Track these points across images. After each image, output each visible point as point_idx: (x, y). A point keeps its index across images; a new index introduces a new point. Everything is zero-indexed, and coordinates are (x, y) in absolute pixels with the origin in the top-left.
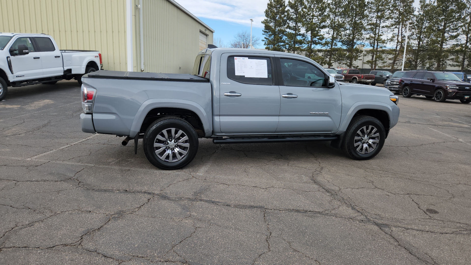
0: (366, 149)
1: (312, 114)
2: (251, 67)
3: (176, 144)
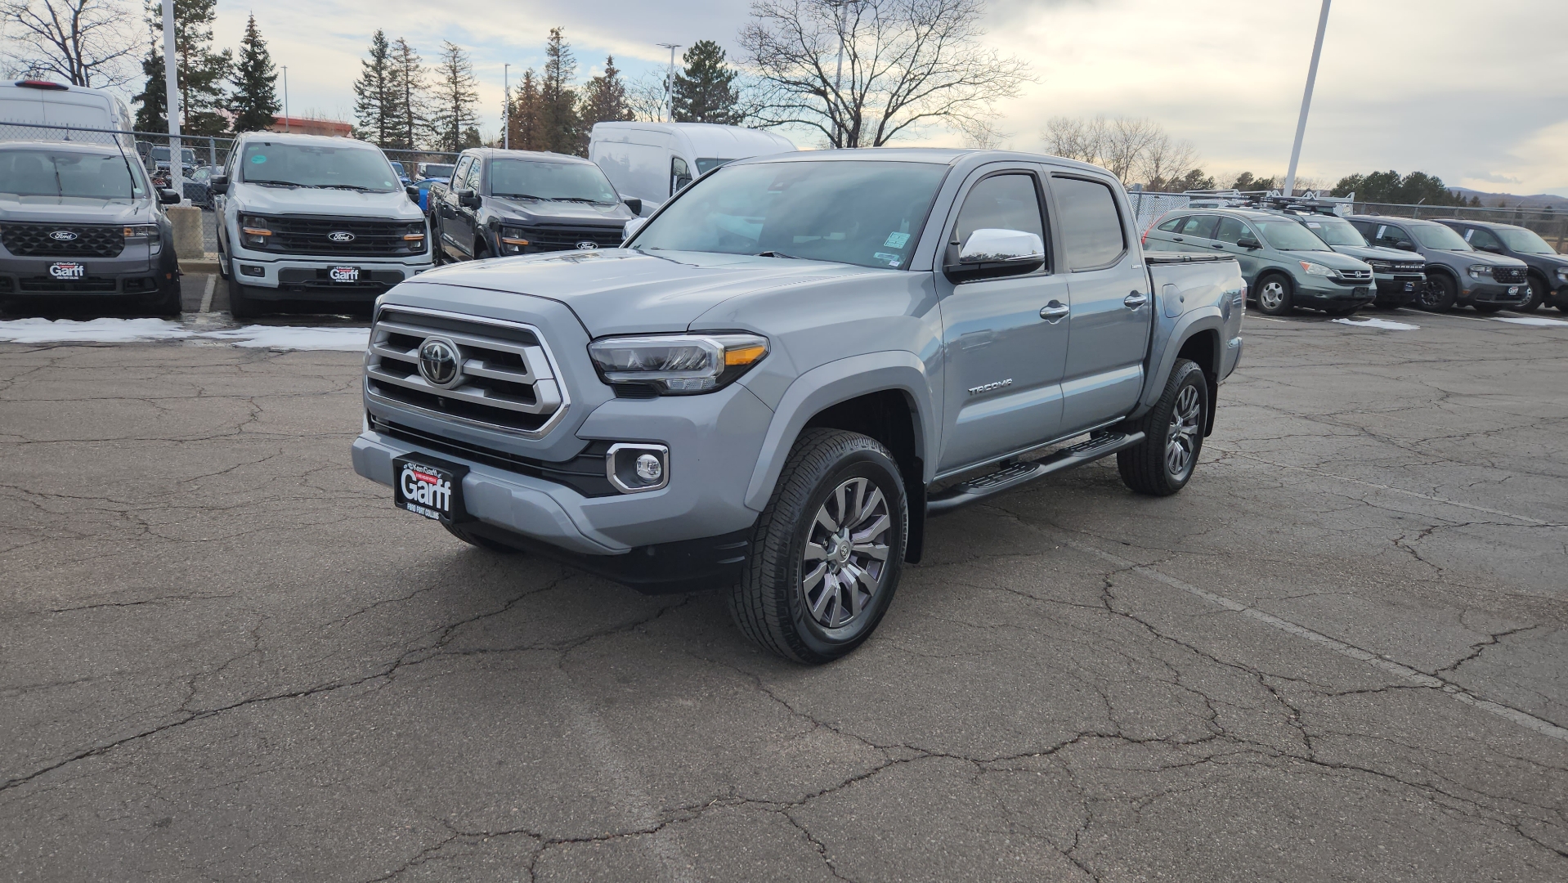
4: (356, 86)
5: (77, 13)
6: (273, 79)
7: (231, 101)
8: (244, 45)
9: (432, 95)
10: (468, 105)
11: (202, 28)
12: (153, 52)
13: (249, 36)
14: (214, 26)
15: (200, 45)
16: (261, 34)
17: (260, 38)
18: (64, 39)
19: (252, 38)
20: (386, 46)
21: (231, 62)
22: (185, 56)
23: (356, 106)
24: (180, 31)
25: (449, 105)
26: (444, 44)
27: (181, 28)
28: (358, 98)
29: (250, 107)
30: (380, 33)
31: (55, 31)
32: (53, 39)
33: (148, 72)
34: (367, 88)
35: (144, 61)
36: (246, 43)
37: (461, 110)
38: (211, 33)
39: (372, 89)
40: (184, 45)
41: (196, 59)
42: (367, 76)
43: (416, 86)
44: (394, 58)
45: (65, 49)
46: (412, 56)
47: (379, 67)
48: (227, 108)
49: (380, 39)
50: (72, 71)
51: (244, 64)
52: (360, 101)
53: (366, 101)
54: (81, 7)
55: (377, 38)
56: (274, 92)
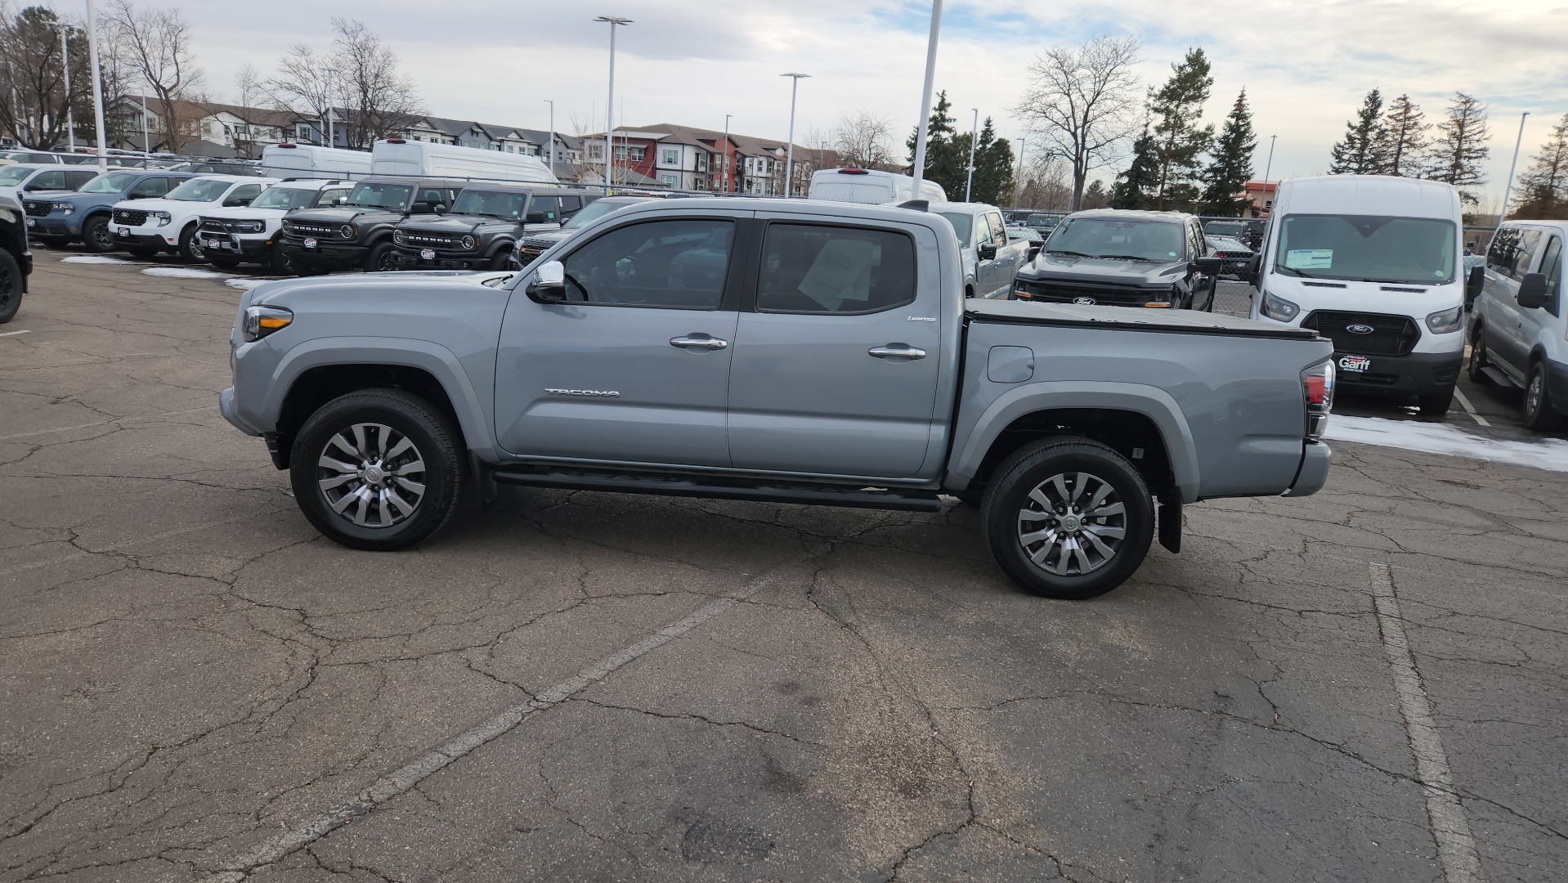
4: (1335, 149)
5: (1089, 106)
6: (1250, 149)
7: (1205, 172)
8: (1230, 119)
9: (1428, 153)
10: (1473, 162)
11: (1193, 107)
12: (1145, 133)
13: (1236, 110)
14: (1205, 105)
15: (1189, 123)
16: (1248, 107)
17: (1246, 112)
18: (1076, 130)
19: (1240, 113)
20: (1379, 105)
21: (1213, 136)
22: (1173, 134)
23: (1330, 169)
24: (1172, 112)
25: (1447, 164)
26: (1455, 97)
27: (1175, 109)
28: (1333, 161)
29: (1223, 177)
30: (1375, 93)
31: (1072, 123)
32: (1069, 130)
33: (1136, 151)
34: (1346, 151)
35: (1135, 140)
36: (1232, 117)
37: (1461, 168)
38: (1201, 111)
39: (1354, 152)
40: (1174, 124)
41: (1183, 136)
42: (1350, 137)
43: (1412, 145)
44: (1390, 117)
45: (1074, 135)
46: (1413, 113)
47: (1364, 129)
48: (1201, 179)
49: (1374, 100)
50: (1076, 155)
51: (1225, 137)
52: (1336, 166)
53: (1343, 164)
54: (1094, 100)
55: (1370, 99)
56: (1249, 162)
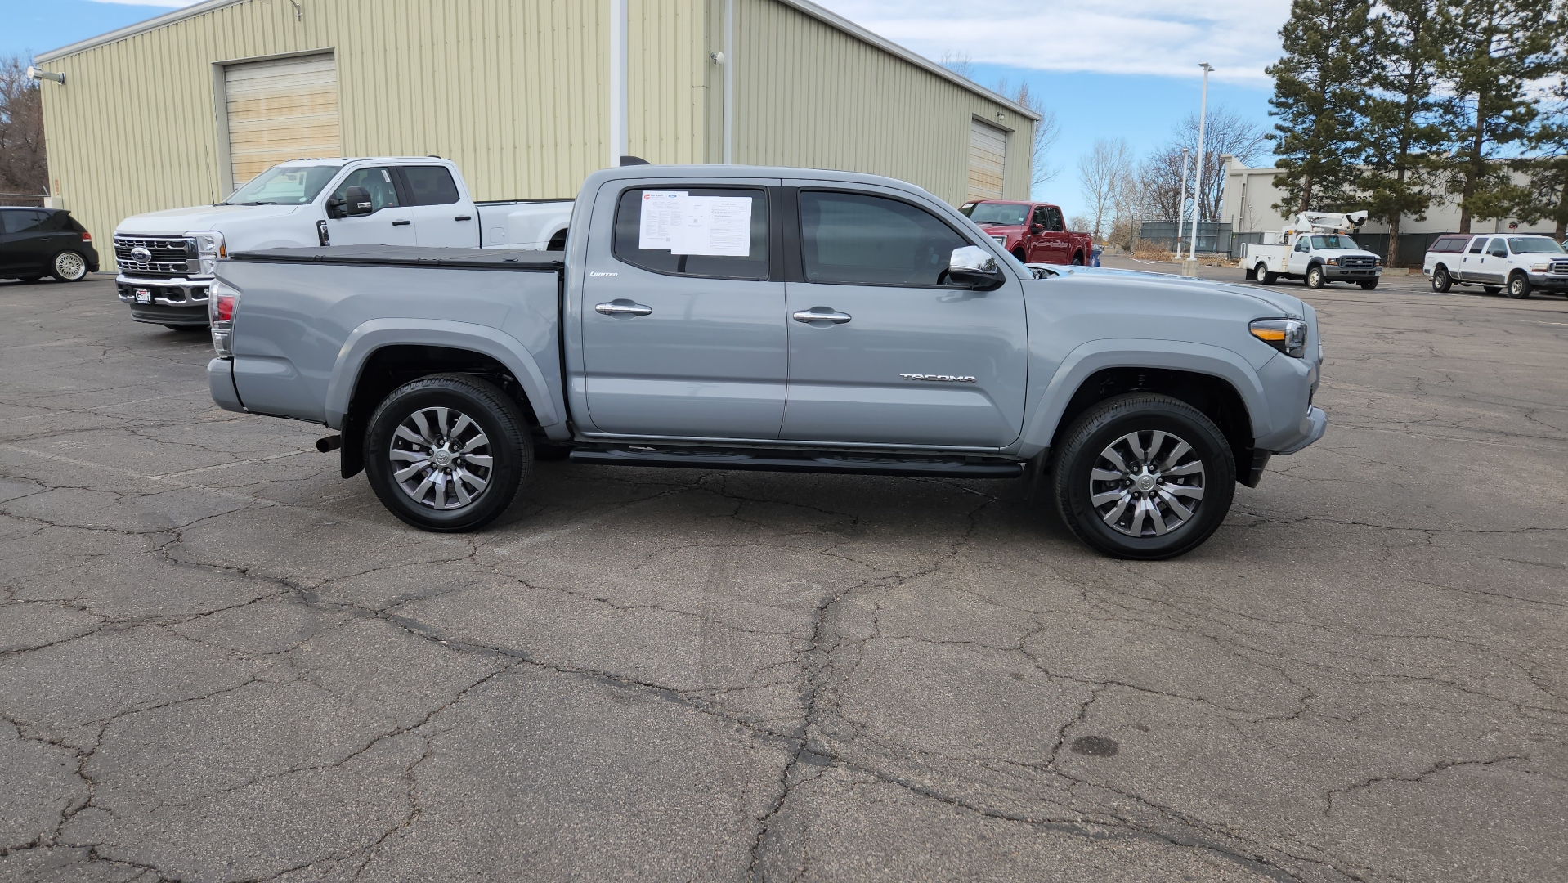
0: (1148, 520)
1: (909, 382)
2: (695, 221)
3: (456, 455)
